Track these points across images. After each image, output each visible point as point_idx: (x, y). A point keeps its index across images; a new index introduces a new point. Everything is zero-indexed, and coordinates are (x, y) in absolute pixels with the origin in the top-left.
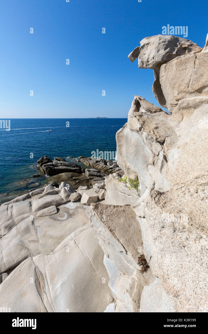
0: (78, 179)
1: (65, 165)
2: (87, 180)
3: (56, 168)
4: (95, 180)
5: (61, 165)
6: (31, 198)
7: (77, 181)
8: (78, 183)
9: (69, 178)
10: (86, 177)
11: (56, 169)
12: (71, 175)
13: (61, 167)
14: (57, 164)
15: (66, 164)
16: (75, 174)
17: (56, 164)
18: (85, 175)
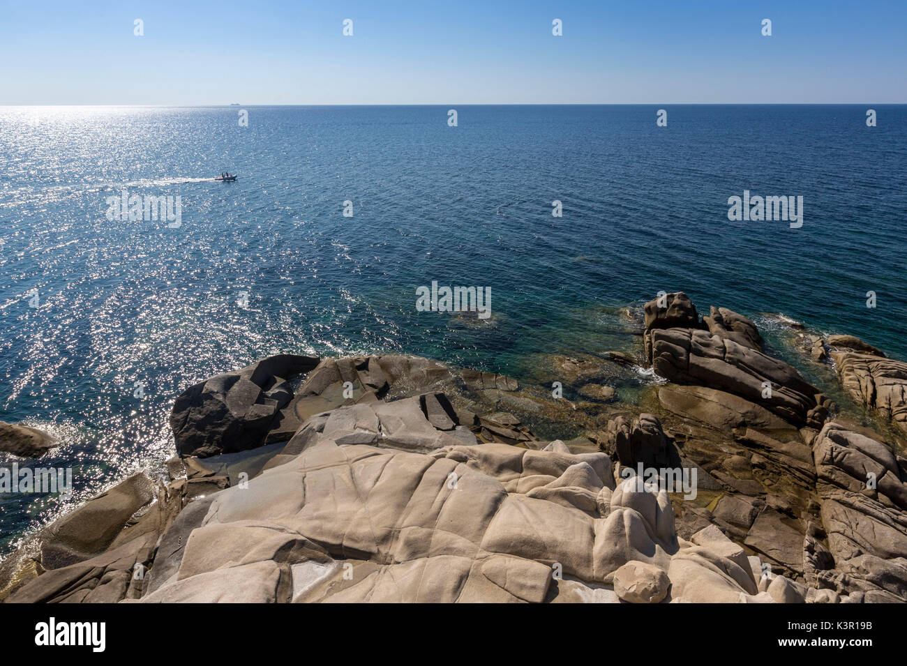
0: (768, 449)
1: (739, 361)
2: (808, 476)
3: (693, 359)
4: (851, 506)
5: (722, 355)
6: (521, 472)
7: (756, 459)
8: (754, 466)
9: (730, 423)
10: (810, 458)
11: (693, 364)
12: (744, 415)
13: (713, 364)
14: (707, 345)
15: (743, 360)
16: (767, 416)
17: (701, 344)
18: (812, 444)
